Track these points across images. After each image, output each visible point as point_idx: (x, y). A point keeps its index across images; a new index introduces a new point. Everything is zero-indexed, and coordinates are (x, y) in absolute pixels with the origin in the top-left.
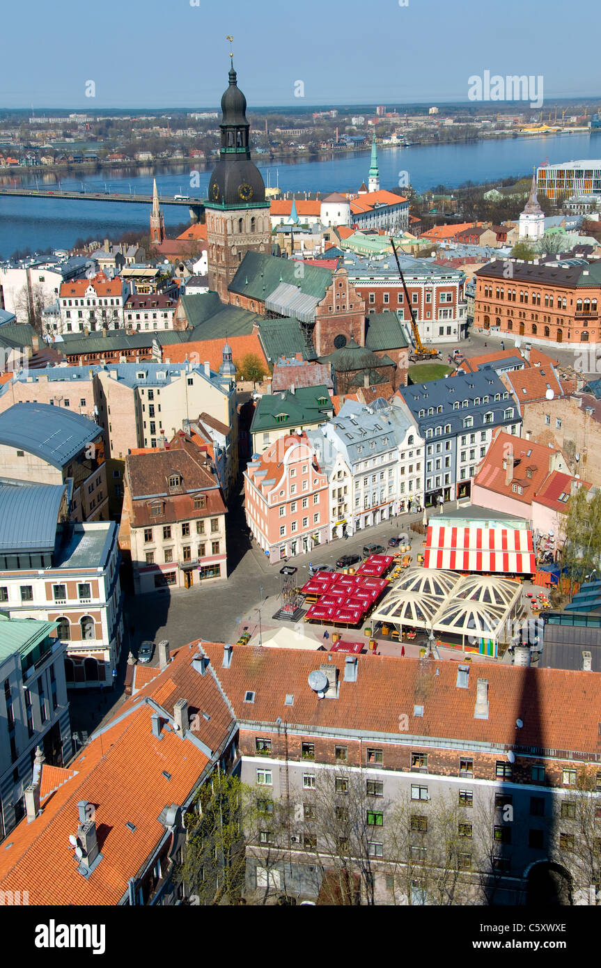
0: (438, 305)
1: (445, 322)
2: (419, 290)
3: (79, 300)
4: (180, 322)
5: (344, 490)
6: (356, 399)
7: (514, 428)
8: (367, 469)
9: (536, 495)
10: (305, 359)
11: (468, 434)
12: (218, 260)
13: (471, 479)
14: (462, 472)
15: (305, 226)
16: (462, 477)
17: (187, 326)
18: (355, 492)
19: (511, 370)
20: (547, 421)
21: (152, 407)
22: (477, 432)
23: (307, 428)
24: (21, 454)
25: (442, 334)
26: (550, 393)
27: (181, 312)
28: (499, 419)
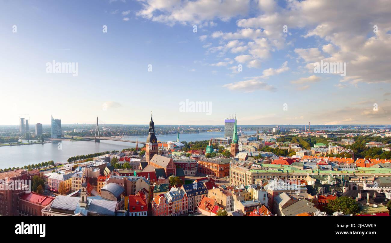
0: (191, 167)
1: (192, 171)
2: (187, 164)
4: (140, 168)
5: (171, 208)
6: (174, 187)
7: (206, 195)
8: (176, 203)
9: (212, 211)
10: (164, 177)
11: (197, 196)
12: (148, 155)
13: (198, 206)
14: (196, 205)
15: (165, 149)
16: (196, 206)
17: (142, 169)
18: (174, 208)
19: (206, 182)
20: (213, 194)
21: (134, 186)
22: (199, 196)
23: (164, 193)
24: (110, 194)
25: (192, 174)
26: (214, 188)
27: (141, 166)
28: (203, 193)
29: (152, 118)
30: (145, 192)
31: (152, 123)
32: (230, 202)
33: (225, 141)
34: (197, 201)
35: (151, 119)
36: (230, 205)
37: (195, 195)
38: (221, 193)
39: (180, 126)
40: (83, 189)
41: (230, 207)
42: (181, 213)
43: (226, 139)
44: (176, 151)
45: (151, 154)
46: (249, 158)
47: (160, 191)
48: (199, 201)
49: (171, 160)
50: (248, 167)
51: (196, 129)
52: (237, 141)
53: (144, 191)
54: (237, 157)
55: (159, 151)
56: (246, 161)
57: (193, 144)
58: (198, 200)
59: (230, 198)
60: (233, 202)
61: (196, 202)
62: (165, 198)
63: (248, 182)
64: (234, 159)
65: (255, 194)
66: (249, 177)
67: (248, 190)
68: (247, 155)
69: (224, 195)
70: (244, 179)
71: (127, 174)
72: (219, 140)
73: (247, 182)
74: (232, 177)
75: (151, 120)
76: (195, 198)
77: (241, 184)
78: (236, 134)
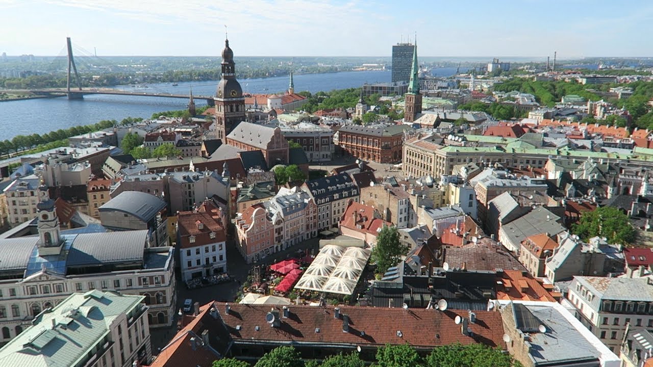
0: (322, 145)
1: (325, 153)
2: (313, 138)
3: (155, 142)
4: (203, 152)
5: (281, 229)
6: (286, 187)
7: (357, 199)
8: (291, 219)
9: (368, 229)
10: (262, 169)
11: (337, 202)
12: (221, 124)
13: (339, 222)
14: (335, 219)
15: (261, 109)
16: (335, 221)
17: (207, 154)
18: (286, 230)
19: (354, 173)
20: (371, 196)
21: (190, 192)
22: (341, 201)
23: (263, 201)
24: (126, 216)
25: (323, 157)
26: (372, 184)
27: (203, 148)
28: (350, 195)
29: (227, 42)
30: (217, 202)
31: (228, 54)
32: (405, 211)
33: (393, 88)
34: (337, 212)
35: (225, 43)
36: (405, 217)
37: (332, 200)
38: (385, 194)
39: (294, 58)
40: (45, 217)
41: (405, 220)
42: (302, 237)
43: (395, 85)
44: (287, 113)
45: (228, 120)
46: (442, 122)
47: (255, 198)
48: (341, 211)
49: (278, 133)
50: (440, 140)
51: (330, 66)
52: (419, 89)
53: (215, 200)
54: (417, 121)
55: (247, 114)
56: (435, 130)
57: (325, 97)
58: (339, 210)
59: (406, 203)
60: (410, 211)
61: (335, 214)
62: (267, 210)
63: (440, 172)
64: (412, 126)
65: (453, 194)
66: (441, 161)
67: (439, 187)
68: (438, 117)
69: (392, 197)
70: (432, 166)
71: (171, 169)
72: (381, 88)
73: (437, 171)
74: (407, 161)
75: (225, 47)
76: (333, 206)
77: (425, 174)
78: (416, 75)
